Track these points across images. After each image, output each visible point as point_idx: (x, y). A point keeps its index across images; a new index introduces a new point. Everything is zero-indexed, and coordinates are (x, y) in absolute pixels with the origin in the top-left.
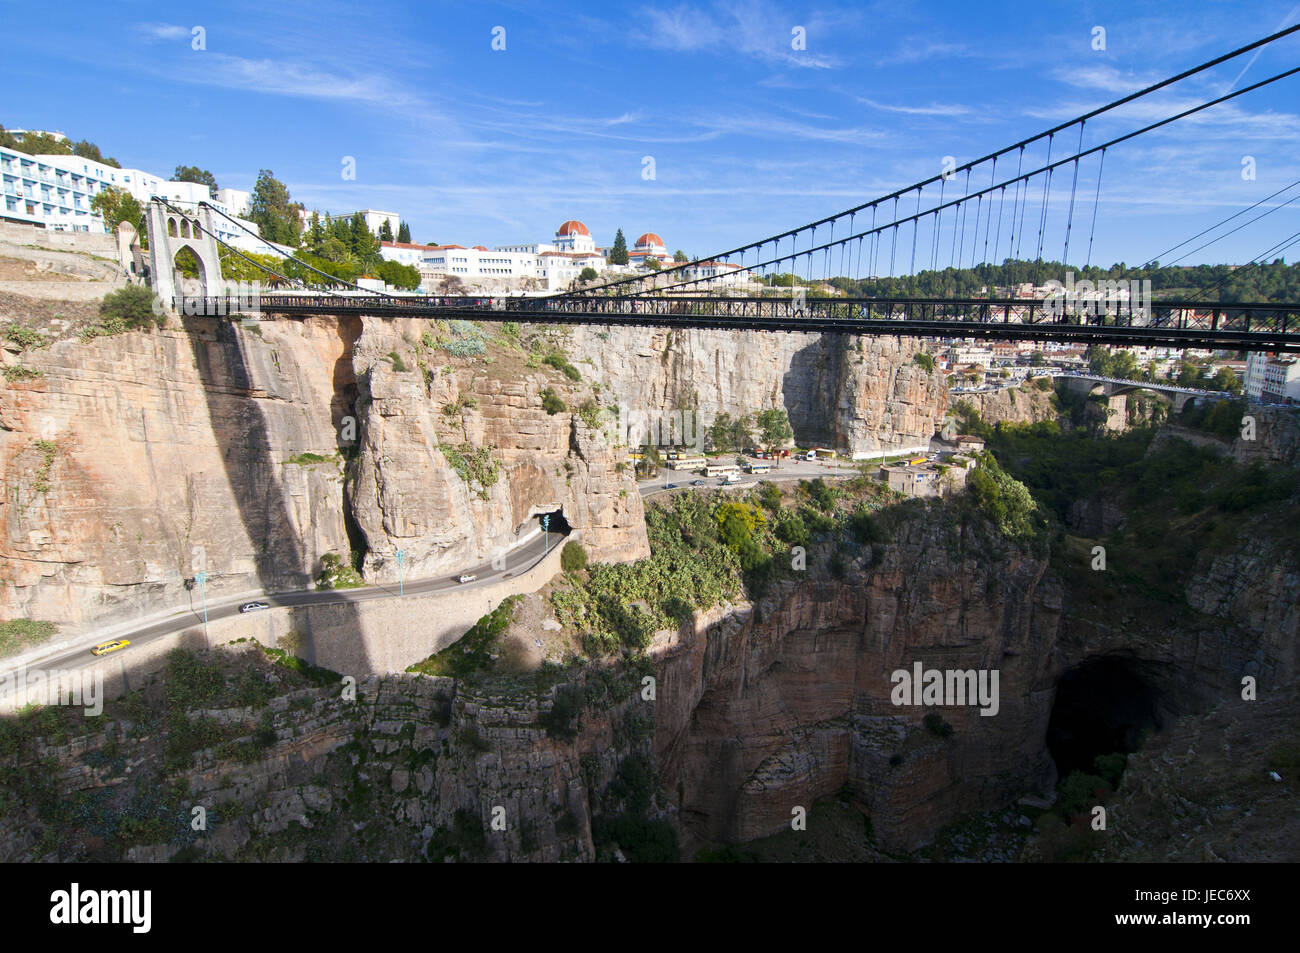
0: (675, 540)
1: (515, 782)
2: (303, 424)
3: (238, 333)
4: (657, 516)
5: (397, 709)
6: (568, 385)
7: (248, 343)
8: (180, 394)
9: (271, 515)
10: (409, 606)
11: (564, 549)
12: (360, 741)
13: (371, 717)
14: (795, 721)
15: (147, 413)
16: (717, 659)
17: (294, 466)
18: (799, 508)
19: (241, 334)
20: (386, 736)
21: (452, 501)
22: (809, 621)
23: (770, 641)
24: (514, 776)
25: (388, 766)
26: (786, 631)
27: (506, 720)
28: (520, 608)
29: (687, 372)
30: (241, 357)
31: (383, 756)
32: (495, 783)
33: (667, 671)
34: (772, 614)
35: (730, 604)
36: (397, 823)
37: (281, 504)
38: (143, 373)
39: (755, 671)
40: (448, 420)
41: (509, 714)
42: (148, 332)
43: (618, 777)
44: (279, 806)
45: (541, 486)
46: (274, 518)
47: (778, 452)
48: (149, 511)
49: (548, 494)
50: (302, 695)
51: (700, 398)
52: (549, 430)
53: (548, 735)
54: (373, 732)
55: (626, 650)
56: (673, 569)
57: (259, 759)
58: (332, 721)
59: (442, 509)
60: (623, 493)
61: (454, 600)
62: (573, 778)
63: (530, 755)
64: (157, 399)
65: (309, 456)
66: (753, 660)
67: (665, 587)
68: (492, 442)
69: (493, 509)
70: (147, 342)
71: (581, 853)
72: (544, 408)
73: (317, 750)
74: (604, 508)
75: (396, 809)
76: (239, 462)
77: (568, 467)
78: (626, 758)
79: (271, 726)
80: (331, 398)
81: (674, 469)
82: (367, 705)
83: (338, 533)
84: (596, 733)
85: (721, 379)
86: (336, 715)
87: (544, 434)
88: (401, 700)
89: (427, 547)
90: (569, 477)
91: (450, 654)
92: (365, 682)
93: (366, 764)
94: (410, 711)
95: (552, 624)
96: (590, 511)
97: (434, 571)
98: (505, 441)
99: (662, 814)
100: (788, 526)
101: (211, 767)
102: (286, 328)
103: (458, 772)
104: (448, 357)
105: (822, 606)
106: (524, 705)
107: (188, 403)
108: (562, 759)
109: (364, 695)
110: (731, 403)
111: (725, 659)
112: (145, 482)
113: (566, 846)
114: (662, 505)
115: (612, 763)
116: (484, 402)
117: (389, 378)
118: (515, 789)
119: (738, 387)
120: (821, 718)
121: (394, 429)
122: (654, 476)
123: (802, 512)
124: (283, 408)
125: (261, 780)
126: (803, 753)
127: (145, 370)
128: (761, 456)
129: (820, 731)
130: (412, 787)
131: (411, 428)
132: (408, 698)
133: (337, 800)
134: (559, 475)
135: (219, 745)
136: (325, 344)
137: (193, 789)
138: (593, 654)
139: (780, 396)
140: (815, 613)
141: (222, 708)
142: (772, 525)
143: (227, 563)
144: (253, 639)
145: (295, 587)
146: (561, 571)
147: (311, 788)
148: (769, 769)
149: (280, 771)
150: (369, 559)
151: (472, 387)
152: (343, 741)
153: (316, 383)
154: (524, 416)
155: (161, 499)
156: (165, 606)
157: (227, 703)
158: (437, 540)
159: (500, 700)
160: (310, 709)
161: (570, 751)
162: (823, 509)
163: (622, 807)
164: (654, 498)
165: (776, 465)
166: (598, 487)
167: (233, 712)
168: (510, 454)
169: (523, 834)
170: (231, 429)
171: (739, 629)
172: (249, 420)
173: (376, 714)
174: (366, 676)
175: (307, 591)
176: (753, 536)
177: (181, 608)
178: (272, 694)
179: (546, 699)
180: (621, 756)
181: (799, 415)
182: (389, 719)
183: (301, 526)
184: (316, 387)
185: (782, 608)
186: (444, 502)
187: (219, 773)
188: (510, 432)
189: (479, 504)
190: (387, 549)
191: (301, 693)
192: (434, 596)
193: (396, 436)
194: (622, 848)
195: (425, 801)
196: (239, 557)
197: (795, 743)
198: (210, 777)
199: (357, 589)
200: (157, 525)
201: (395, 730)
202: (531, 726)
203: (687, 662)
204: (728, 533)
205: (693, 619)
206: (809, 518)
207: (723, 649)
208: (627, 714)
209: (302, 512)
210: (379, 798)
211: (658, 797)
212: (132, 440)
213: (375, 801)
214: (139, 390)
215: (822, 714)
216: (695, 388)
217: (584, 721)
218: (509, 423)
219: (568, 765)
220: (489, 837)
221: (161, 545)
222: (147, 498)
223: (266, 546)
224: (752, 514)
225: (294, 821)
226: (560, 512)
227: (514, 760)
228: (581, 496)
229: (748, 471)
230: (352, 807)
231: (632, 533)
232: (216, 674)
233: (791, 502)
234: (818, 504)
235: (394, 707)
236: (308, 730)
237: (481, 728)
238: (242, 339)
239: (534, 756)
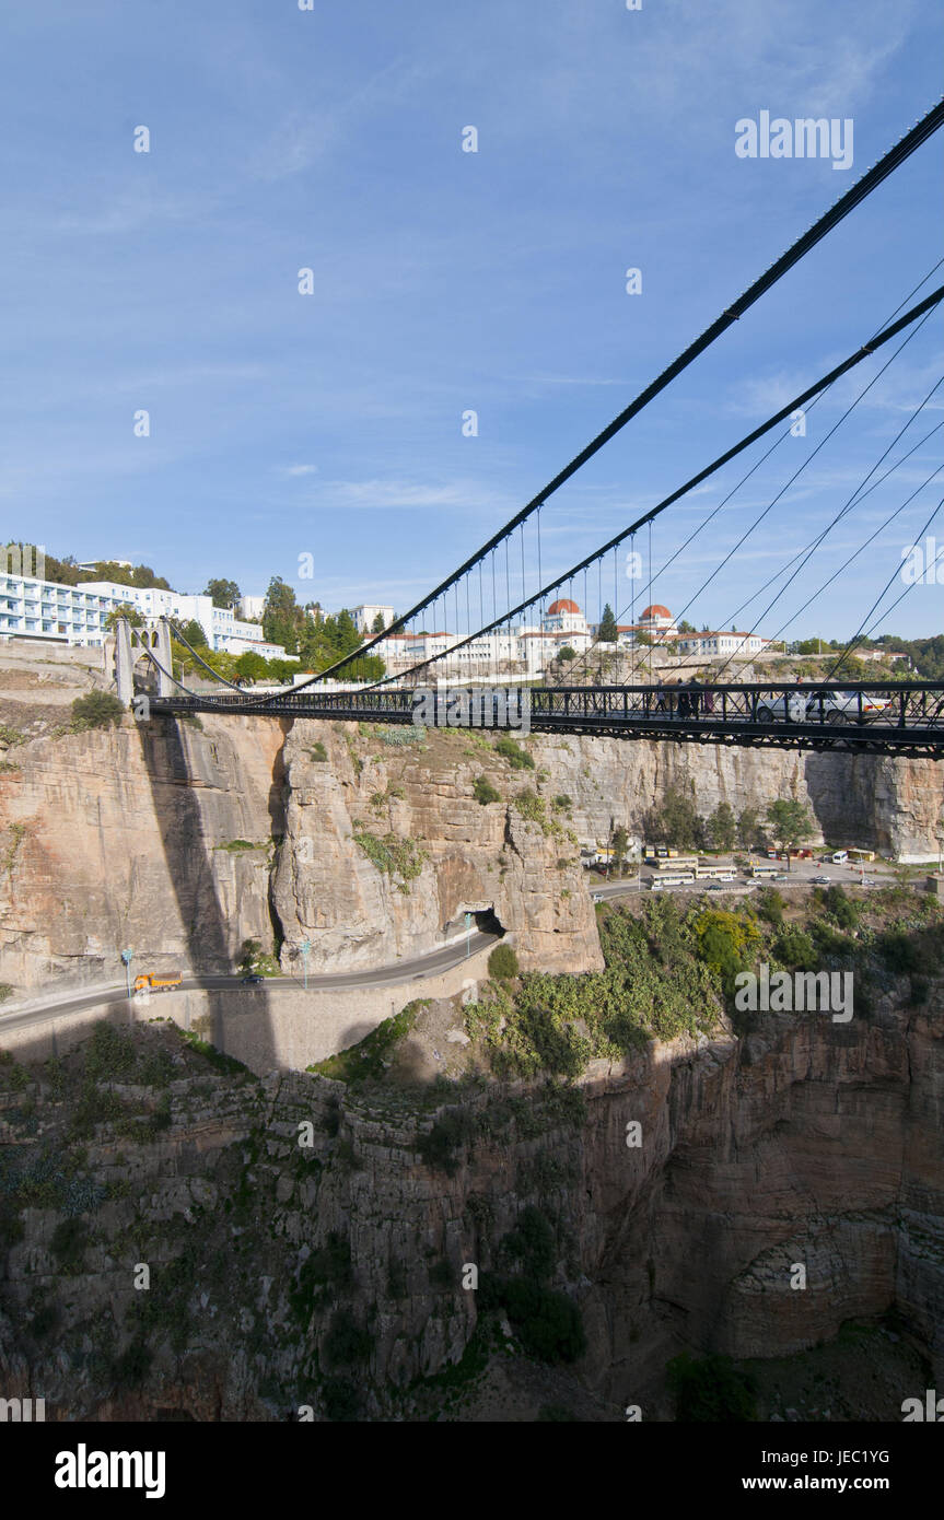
0: (639, 953)
1: (386, 1211)
2: (237, 812)
3: (180, 729)
4: (620, 923)
5: (294, 1110)
6: (505, 773)
7: (189, 737)
8: (130, 784)
9: (200, 898)
10: (312, 1000)
11: (493, 954)
12: (255, 1139)
13: (268, 1114)
14: (813, 1204)
15: (103, 801)
16: (688, 1106)
17: (223, 852)
18: (809, 923)
19: (183, 728)
20: (280, 1138)
21: (361, 892)
22: (825, 1071)
23: (764, 1089)
24: (386, 1203)
25: (276, 1170)
26: (788, 1079)
27: (381, 1137)
28: (424, 1014)
29: (681, 757)
30: (181, 750)
31: (274, 1160)
32: (365, 1208)
33: (611, 1110)
34: (766, 1055)
35: (705, 1037)
36: (274, 1236)
37: (212, 889)
38: (100, 765)
39: (746, 1127)
40: (374, 810)
41: (385, 1131)
42: (107, 730)
43: (517, 1229)
44: (167, 1194)
45: (470, 882)
46: (204, 902)
47: (795, 852)
48: (96, 889)
49: (477, 890)
50: (204, 1082)
51: (698, 786)
52: (480, 821)
53: (424, 1162)
54: (269, 1132)
55: (549, 1076)
56: (627, 986)
57: (153, 1141)
58: (231, 1113)
59: (350, 900)
60: (566, 893)
61: (355, 998)
62: (453, 1219)
63: (404, 1183)
64: (110, 788)
65: (239, 842)
66: (741, 1112)
67: (611, 1007)
68: (421, 833)
69: (413, 904)
70: (104, 738)
71: (458, 1312)
72: (474, 797)
73: (215, 1141)
74: (542, 909)
75: (277, 1219)
76: (175, 847)
77: (501, 862)
78: (529, 1208)
79: (169, 1108)
80: (269, 787)
81: (658, 868)
82: (267, 1101)
83: (261, 920)
84: (493, 1171)
85: (723, 763)
86: (235, 1107)
87: (475, 825)
88: (299, 1101)
89: (339, 940)
90: (502, 873)
91: (348, 1056)
92: (267, 1077)
93: (256, 1165)
94: (306, 1114)
95: (458, 1036)
96: (526, 911)
97: (348, 966)
98: (433, 832)
99: (570, 1287)
100: (789, 945)
101: (109, 1142)
102: (232, 722)
103: (335, 1189)
104: (382, 746)
105: (841, 1053)
106: (402, 1123)
107: (136, 792)
108: (440, 1193)
109: (265, 1090)
110: (737, 792)
111: (700, 1107)
112: (96, 862)
113: (441, 1301)
114: (629, 910)
115: (511, 1209)
116: (413, 791)
117: (306, 768)
118: (386, 1219)
119: (745, 773)
120: (851, 1206)
121: (309, 817)
122: (631, 876)
123: (812, 926)
124: (218, 796)
125: (152, 1163)
126: (823, 1250)
127: (101, 763)
128: (774, 855)
129: (848, 1223)
130: (295, 1198)
131: (323, 817)
132: (304, 1100)
133: (222, 1198)
134: (490, 870)
135: (119, 1121)
136: (267, 736)
137: (90, 1160)
138: (504, 1076)
139: (802, 783)
140: (831, 1060)
141: (126, 1083)
142: (769, 942)
143: (158, 943)
144: (170, 1019)
145: (218, 971)
146: (488, 977)
147: (199, 1181)
148: (770, 1264)
149: (172, 1158)
150: (285, 948)
151: (402, 776)
152: (239, 1138)
153: (255, 773)
154: (453, 806)
155: (108, 878)
156: (103, 979)
157: (131, 1079)
158: (348, 933)
159: (379, 1113)
160: (208, 1098)
161: (451, 1185)
162: (842, 925)
163: (517, 1267)
164: (621, 901)
165: (786, 868)
166: (534, 885)
167: (136, 1089)
168: (438, 846)
169: (391, 1275)
170: (170, 815)
171: (716, 1070)
172: (185, 807)
173: (274, 1113)
174: (270, 1070)
175: (230, 976)
176: (742, 953)
177: (118, 982)
178: (175, 1076)
179: (425, 1120)
180: (522, 1204)
181: (828, 806)
182: (286, 1120)
183: (228, 910)
184: (254, 776)
185: (779, 1049)
186: (351, 893)
187: (116, 1149)
188: (438, 823)
189: (398, 897)
190: (300, 939)
191: (202, 1079)
192: (336, 992)
193: (311, 825)
194: (509, 1319)
195: (306, 1217)
196: (171, 937)
197: (810, 1235)
198: (108, 1152)
199: (274, 978)
200: (101, 903)
201: (289, 1133)
202: (407, 1148)
203: (641, 1102)
204: (707, 948)
205: (649, 1050)
206: (821, 936)
207: (696, 1092)
208: (539, 1154)
209: (229, 897)
210: (263, 1204)
211: (569, 1266)
212: (90, 824)
213: (258, 1207)
214: (96, 780)
215: (852, 1200)
216: (691, 775)
217: (477, 1154)
218: (437, 814)
219: (447, 1201)
220: (356, 1269)
221: (102, 921)
222: (95, 879)
223: (193, 928)
224: (743, 926)
225: (179, 1213)
226: (491, 912)
227: (387, 1184)
228: (516, 894)
229: (749, 873)
230: (234, 1209)
231: (577, 940)
232: (128, 1049)
233: (800, 914)
234: (835, 919)
235: (291, 1108)
236: (202, 1120)
237: (357, 1141)
238: (184, 733)
239: (409, 1184)
